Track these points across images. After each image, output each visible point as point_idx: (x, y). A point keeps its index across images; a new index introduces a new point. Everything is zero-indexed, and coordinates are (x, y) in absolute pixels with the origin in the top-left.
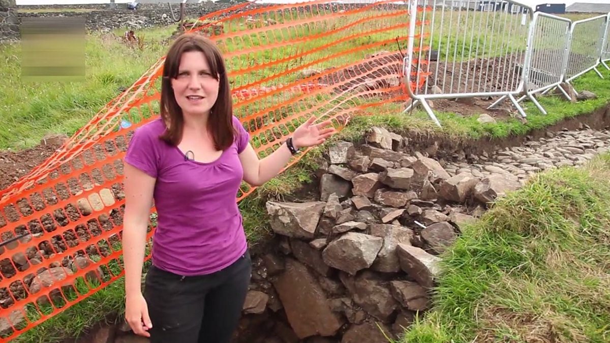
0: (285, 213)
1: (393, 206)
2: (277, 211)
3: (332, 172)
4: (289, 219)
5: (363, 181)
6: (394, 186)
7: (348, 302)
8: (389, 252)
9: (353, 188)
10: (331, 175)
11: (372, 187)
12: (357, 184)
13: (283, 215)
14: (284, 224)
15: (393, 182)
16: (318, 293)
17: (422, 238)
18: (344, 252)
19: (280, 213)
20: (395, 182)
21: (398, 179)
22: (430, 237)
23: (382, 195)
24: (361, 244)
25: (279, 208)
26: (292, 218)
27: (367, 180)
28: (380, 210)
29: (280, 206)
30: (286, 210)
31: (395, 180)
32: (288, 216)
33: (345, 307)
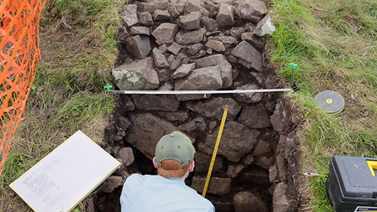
0: (133, 74)
1: (195, 42)
2: (125, 75)
3: (138, 33)
4: (137, 78)
5: (162, 32)
6: (188, 29)
7: (200, 119)
8: (228, 73)
9: (156, 40)
10: (138, 36)
11: (172, 34)
12: (158, 36)
13: (132, 76)
14: (133, 83)
15: (185, 26)
16: (169, 126)
17: (235, 57)
18: (199, 85)
19: (128, 75)
20: (187, 25)
21: (188, 23)
22: (240, 54)
23: (182, 38)
24: (212, 74)
25: (127, 71)
26: (140, 77)
27: (165, 30)
28: (188, 49)
29: (128, 70)
30: (134, 72)
31: (187, 24)
32: (137, 76)
33: (199, 124)
